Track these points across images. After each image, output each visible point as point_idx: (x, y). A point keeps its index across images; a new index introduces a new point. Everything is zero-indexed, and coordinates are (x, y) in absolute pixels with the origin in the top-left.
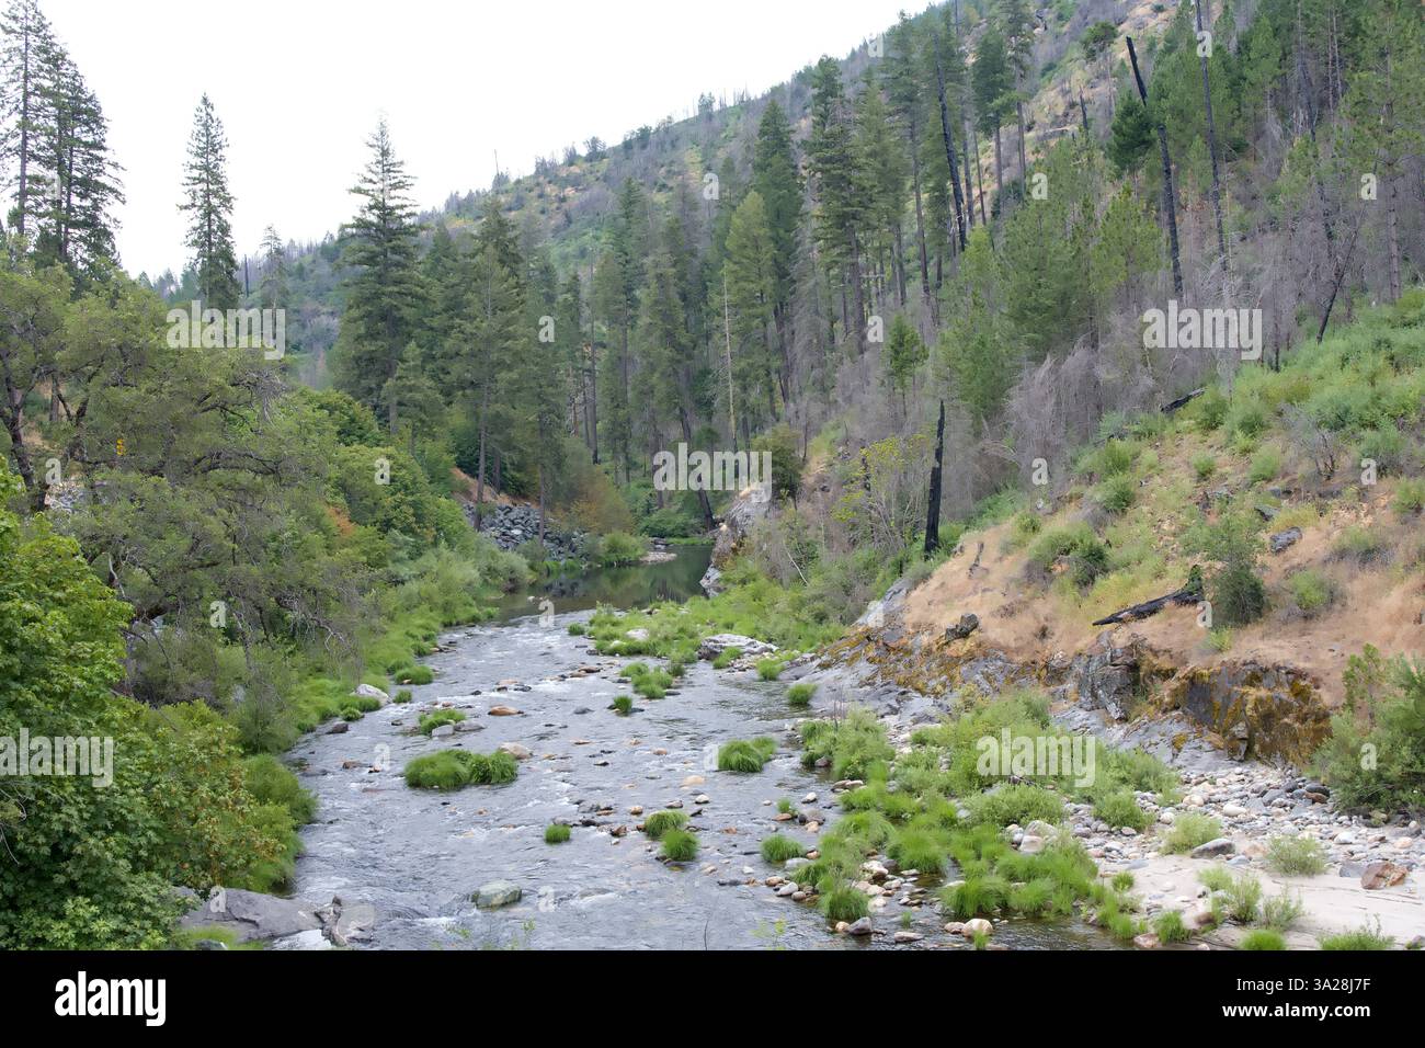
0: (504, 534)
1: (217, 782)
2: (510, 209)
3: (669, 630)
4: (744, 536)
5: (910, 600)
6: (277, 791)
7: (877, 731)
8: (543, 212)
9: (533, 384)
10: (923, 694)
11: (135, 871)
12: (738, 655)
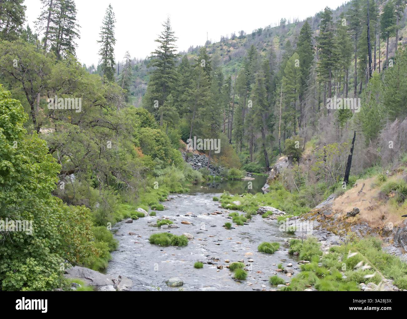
0: (195, 164)
1: (82, 226)
2: (210, 53)
3: (248, 202)
4: (279, 173)
5: (335, 201)
6: (105, 238)
7: (317, 245)
8: (221, 55)
9: (211, 113)
10: (336, 235)
11: (51, 252)
12: (271, 214)
